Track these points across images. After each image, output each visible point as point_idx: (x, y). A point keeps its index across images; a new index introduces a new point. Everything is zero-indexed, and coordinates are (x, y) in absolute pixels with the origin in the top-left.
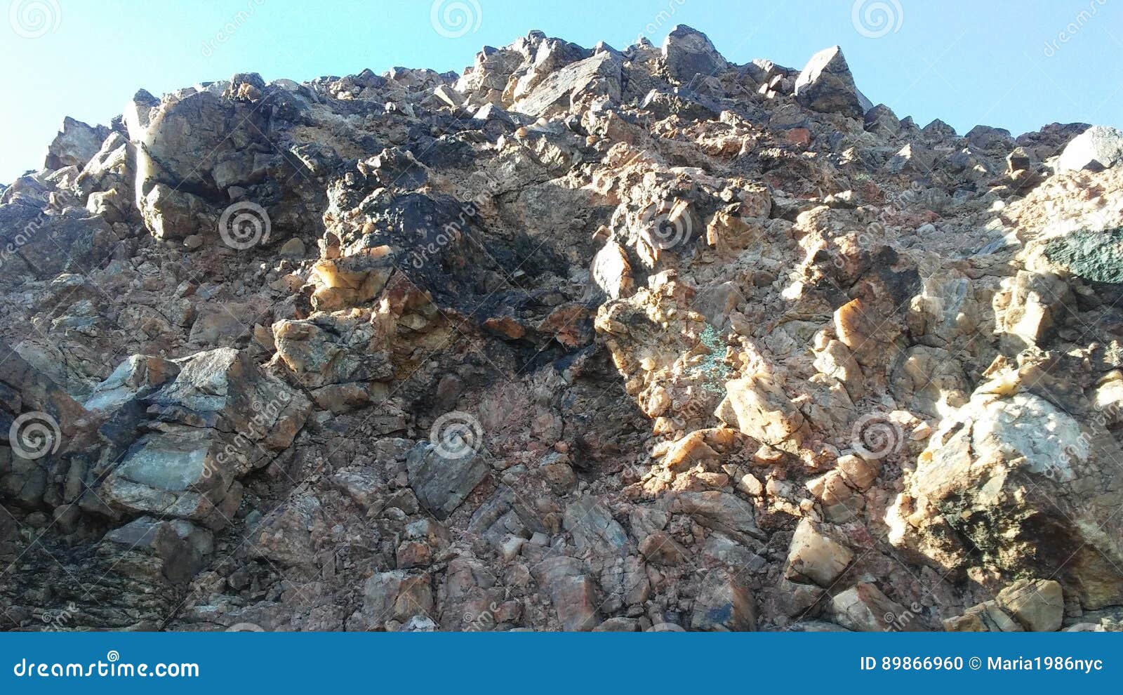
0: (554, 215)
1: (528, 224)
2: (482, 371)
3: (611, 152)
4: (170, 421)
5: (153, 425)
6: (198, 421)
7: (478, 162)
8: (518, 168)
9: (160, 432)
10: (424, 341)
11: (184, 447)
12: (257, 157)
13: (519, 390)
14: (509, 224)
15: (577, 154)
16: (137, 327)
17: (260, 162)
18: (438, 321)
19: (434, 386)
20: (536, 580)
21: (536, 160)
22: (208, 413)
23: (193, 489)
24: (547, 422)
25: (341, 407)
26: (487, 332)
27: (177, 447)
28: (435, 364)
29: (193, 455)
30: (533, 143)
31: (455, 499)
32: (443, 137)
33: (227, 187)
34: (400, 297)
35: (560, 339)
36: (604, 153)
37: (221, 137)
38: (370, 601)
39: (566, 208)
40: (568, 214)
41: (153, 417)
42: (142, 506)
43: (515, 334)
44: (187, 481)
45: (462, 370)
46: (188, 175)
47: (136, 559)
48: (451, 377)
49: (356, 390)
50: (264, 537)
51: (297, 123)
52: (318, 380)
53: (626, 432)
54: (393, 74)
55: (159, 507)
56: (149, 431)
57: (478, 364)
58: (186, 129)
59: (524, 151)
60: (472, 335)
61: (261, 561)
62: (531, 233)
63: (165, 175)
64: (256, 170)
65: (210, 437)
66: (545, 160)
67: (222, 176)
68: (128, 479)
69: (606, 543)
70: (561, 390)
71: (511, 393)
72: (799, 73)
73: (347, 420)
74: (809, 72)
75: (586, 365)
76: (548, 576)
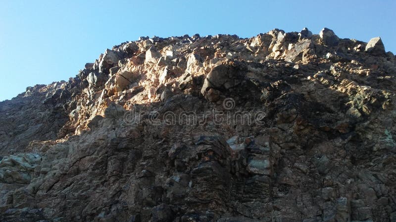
0: (326, 97)
1: (318, 99)
2: (319, 139)
3: (343, 81)
4: (257, 153)
5: (253, 154)
6: (264, 153)
7: (303, 83)
8: (315, 85)
9: (255, 156)
10: (303, 131)
11: (263, 159)
12: (235, 80)
13: (330, 144)
14: (312, 99)
15: (332, 82)
16: (225, 128)
17: (237, 82)
18: (306, 127)
19: (307, 142)
20: (359, 189)
21: (320, 83)
22: (266, 151)
23: (267, 169)
24: (342, 152)
25: (287, 148)
26: (320, 129)
27: (260, 159)
28: (307, 137)
29: (265, 161)
30: (319, 79)
31: (327, 171)
32: (291, 76)
33: (229, 88)
34: (299, 121)
35: (340, 131)
36: (341, 82)
37: (226, 76)
38: (324, 193)
39: (330, 96)
40: (331, 97)
41: (253, 152)
42: (256, 172)
43: (328, 129)
44: (265, 167)
45: (314, 139)
46: (218, 86)
47: (264, 184)
48: (311, 140)
49: (292, 144)
50: (284, 180)
51: (247, 72)
52: (281, 142)
53: (364, 154)
54: (218, 37)
55: (260, 173)
56: (252, 155)
57: (317, 137)
58: (218, 74)
59: (317, 81)
60: (315, 130)
61: (285, 184)
62: (319, 101)
63: (212, 86)
64: (236, 84)
65: (268, 157)
66: (323, 83)
67: (227, 86)
68: (251, 166)
69: (372, 181)
70: (345, 144)
71: (328, 144)
72: (367, 43)
73: (290, 151)
74: (371, 44)
75: (352, 138)
76: (361, 188)
